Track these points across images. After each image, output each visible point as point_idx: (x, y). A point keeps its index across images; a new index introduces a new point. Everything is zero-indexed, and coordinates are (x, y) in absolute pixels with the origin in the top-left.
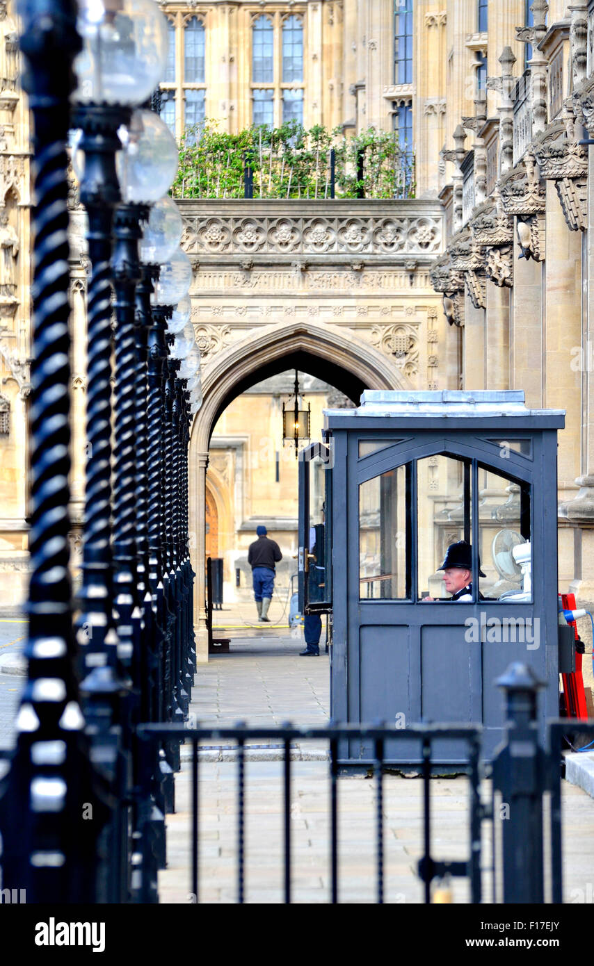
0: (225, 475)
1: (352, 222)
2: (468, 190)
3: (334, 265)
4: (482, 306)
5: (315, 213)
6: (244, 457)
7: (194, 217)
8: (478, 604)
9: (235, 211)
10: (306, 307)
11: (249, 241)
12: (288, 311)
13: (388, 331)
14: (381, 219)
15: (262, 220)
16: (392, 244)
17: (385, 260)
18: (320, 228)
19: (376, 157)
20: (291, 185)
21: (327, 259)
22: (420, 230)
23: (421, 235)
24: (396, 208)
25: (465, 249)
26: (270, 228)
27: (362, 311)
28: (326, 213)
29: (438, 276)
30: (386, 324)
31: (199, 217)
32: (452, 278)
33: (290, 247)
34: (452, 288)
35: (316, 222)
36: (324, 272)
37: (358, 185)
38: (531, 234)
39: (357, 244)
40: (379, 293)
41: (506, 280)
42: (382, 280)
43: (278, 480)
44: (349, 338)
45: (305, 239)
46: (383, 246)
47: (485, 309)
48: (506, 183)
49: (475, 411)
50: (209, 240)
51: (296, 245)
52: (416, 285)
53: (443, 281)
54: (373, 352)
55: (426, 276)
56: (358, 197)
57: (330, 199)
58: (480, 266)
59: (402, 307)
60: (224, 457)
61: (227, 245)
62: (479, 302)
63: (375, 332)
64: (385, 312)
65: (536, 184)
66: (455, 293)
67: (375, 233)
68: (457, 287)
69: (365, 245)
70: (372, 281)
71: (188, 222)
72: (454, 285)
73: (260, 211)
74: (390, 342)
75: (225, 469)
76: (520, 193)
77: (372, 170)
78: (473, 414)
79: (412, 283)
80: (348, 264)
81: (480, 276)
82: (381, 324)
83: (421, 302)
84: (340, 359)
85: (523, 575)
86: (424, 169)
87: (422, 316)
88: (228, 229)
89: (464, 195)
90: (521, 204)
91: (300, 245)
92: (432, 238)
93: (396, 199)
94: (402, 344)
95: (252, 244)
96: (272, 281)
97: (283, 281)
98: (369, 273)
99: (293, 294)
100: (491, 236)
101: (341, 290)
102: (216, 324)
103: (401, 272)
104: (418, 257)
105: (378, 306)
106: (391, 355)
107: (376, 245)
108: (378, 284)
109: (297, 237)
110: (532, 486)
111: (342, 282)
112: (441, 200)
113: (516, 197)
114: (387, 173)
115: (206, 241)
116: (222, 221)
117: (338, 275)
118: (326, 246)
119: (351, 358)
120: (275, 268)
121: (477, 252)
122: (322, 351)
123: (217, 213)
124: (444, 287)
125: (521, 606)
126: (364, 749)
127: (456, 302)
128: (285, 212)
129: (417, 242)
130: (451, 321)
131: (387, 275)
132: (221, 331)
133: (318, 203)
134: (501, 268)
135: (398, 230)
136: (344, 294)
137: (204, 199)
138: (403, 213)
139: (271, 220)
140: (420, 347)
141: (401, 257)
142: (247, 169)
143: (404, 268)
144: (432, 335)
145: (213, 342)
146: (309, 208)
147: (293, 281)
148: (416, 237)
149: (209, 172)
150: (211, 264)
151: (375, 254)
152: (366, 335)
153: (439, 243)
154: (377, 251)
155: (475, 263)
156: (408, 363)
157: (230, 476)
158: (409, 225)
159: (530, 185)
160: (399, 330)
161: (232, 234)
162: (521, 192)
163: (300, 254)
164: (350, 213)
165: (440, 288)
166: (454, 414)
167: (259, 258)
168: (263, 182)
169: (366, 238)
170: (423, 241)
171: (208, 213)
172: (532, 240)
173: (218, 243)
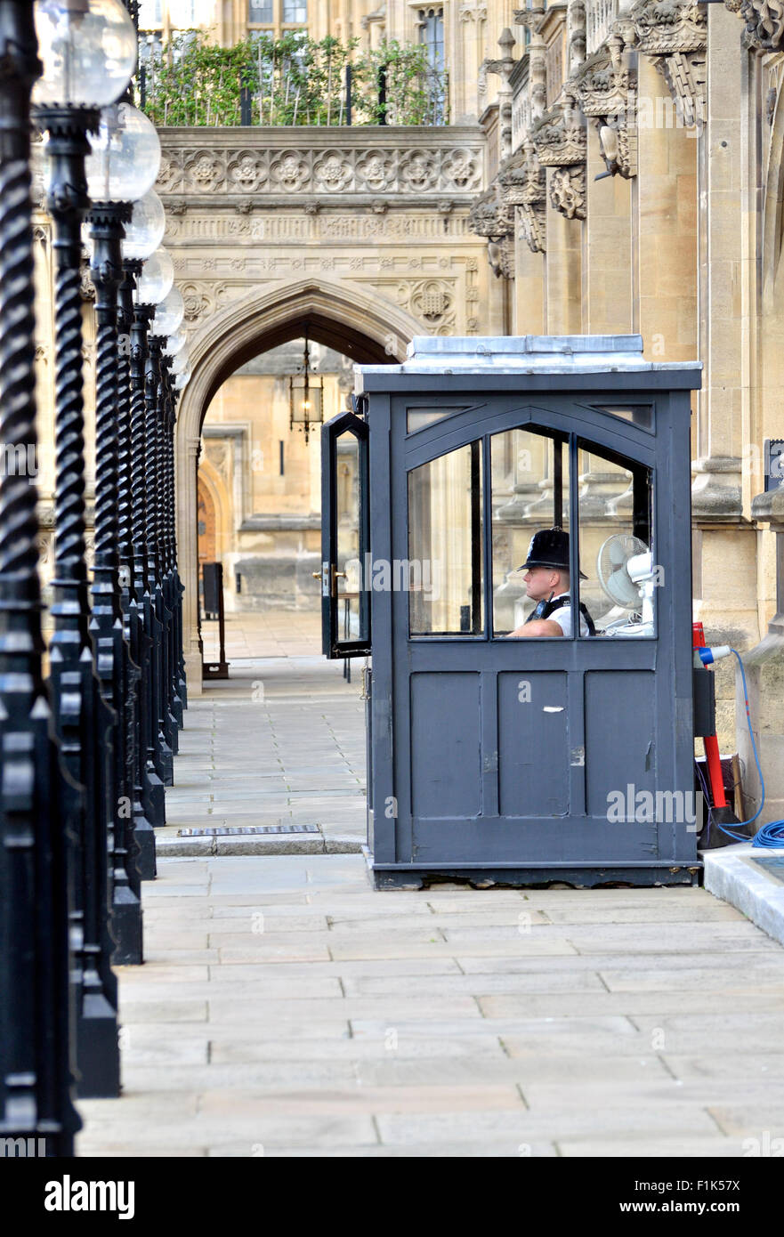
0: (223, 467)
1: (372, 154)
2: (519, 106)
3: (351, 207)
4: (541, 250)
5: (328, 144)
6: (245, 447)
7: (179, 149)
8: (578, 641)
9: (230, 142)
10: (318, 258)
11: (249, 178)
12: (296, 264)
13: (418, 288)
14: (408, 150)
15: (262, 153)
16: (422, 181)
17: (413, 201)
18: (334, 162)
19: (401, 76)
20: (298, 109)
21: (343, 200)
22: (456, 164)
23: (457, 170)
24: (426, 137)
25: (518, 177)
26: (273, 162)
27: (386, 263)
28: (342, 143)
29: (481, 216)
30: (415, 279)
31: (185, 149)
32: (500, 218)
33: (297, 184)
34: (499, 231)
35: (329, 154)
36: (338, 216)
37: (379, 109)
38: (618, 141)
39: (379, 181)
40: (406, 242)
41: (578, 210)
42: (411, 225)
43: (282, 472)
44: (371, 297)
45: (315, 176)
46: (411, 183)
47: (544, 252)
48: (585, 75)
49: (574, 365)
50: (198, 177)
51: (305, 183)
52: (451, 231)
53: (487, 223)
54: (399, 313)
55: (464, 221)
56: (380, 124)
57: (345, 126)
58: (538, 198)
59: (435, 258)
60: (221, 448)
61: (220, 183)
62: (537, 244)
63: (401, 290)
64: (414, 264)
65: (624, 75)
66: (503, 237)
67: (401, 168)
68: (505, 230)
69: (389, 182)
70: (398, 226)
71: (172, 155)
72: (502, 227)
73: (260, 141)
74: (421, 302)
75: (222, 461)
76: (603, 87)
77: (397, 91)
78: (570, 369)
79: (446, 229)
80: (369, 206)
81: (538, 210)
82: (409, 279)
83: (457, 252)
84: (360, 322)
85: (641, 600)
86: (460, 89)
87: (460, 269)
88: (221, 164)
89: (514, 114)
90: (604, 102)
91: (310, 183)
92: (471, 174)
93: (426, 126)
94: (435, 303)
95: (251, 182)
96: (276, 228)
97: (290, 228)
98: (394, 216)
99: (302, 243)
100: (558, 153)
101: (360, 238)
102: (208, 281)
103: (433, 215)
104: (454, 196)
105: (406, 258)
106: (422, 318)
107: (402, 181)
108: (405, 230)
109: (306, 172)
110: (654, 472)
111: (361, 228)
112: (482, 126)
113: (597, 93)
114: (415, 95)
115: (195, 179)
116: (214, 153)
117: (356, 220)
118: (341, 184)
119: (374, 322)
120: (279, 210)
121: (535, 181)
122: (338, 313)
123: (208, 144)
124: (489, 230)
125: (640, 643)
126: (417, 848)
127: (503, 249)
128: (292, 142)
129: (453, 178)
130: (498, 272)
131: (416, 219)
132: (214, 289)
133: (331, 131)
134: (571, 195)
135: (429, 164)
136: (364, 242)
137: (192, 127)
138: (435, 143)
139: (273, 153)
140: (457, 307)
141: (433, 197)
142: (244, 89)
143: (436, 210)
144: (471, 293)
145: (205, 303)
146: (321, 137)
147: (302, 227)
148: (451, 172)
149: (198, 95)
150: (201, 207)
151: (402, 193)
152: (392, 292)
153: (479, 180)
154: (404, 190)
155: (532, 194)
156: (443, 327)
157: (228, 470)
158: (442, 158)
159: (616, 76)
160: (432, 286)
161: (226, 169)
162: (605, 86)
163: (309, 194)
164: (371, 143)
165: (484, 231)
166: (543, 369)
167: (259, 200)
168: (264, 107)
169: (391, 173)
170: (460, 177)
171: (197, 144)
172: (620, 150)
173: (209, 181)
